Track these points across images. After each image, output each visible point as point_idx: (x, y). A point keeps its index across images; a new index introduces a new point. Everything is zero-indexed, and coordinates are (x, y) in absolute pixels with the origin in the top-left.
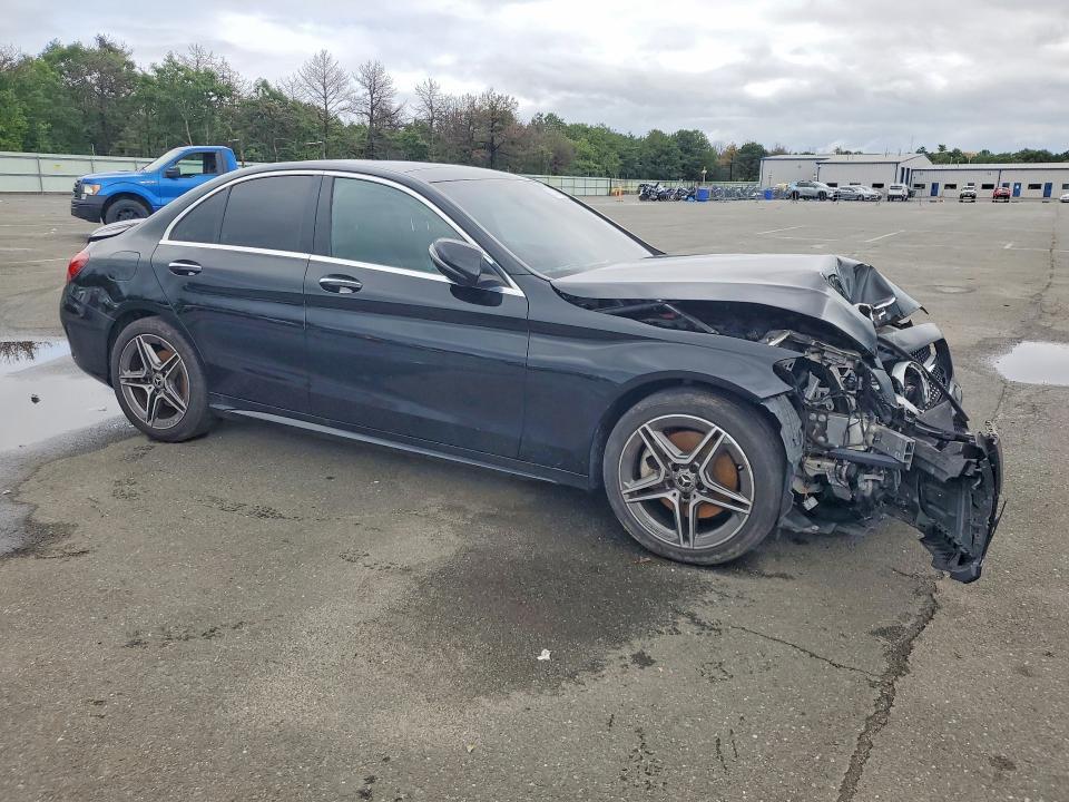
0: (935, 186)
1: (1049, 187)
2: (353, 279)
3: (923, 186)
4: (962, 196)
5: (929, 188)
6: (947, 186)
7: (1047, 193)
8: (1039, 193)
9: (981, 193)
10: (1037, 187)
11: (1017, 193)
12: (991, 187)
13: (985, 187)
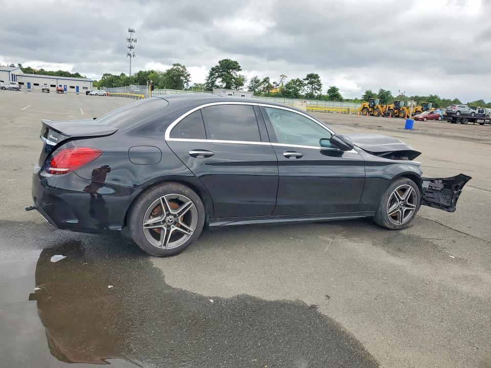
0: (29, 84)
1: (78, 88)
2: (295, 152)
3: (23, 84)
4: (43, 90)
5: (26, 84)
6: (35, 84)
7: (78, 91)
8: (75, 90)
9: (52, 89)
10: (73, 87)
11: (65, 90)
12: (54, 86)
13: (52, 86)
